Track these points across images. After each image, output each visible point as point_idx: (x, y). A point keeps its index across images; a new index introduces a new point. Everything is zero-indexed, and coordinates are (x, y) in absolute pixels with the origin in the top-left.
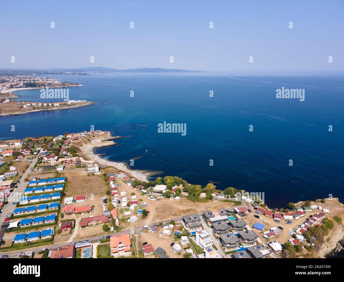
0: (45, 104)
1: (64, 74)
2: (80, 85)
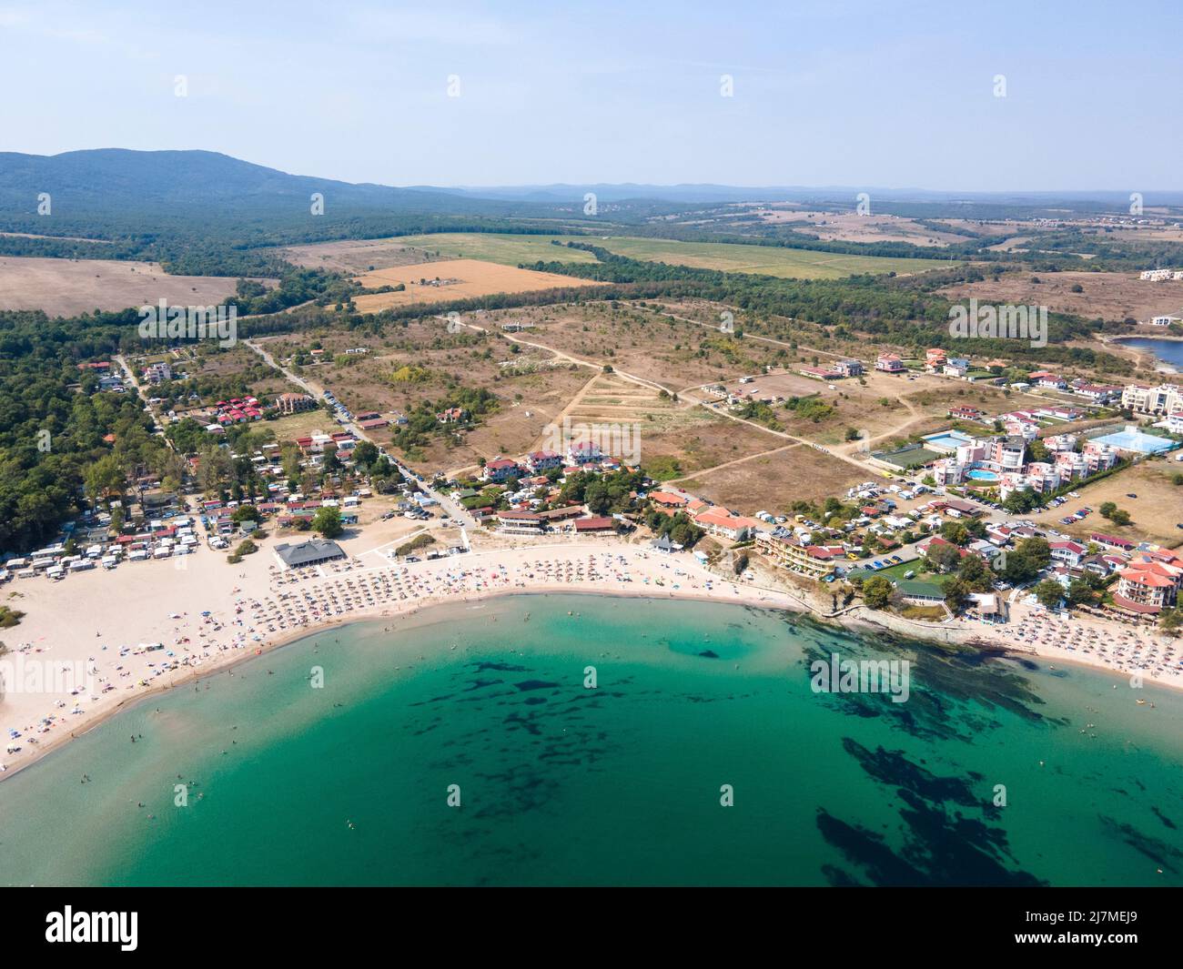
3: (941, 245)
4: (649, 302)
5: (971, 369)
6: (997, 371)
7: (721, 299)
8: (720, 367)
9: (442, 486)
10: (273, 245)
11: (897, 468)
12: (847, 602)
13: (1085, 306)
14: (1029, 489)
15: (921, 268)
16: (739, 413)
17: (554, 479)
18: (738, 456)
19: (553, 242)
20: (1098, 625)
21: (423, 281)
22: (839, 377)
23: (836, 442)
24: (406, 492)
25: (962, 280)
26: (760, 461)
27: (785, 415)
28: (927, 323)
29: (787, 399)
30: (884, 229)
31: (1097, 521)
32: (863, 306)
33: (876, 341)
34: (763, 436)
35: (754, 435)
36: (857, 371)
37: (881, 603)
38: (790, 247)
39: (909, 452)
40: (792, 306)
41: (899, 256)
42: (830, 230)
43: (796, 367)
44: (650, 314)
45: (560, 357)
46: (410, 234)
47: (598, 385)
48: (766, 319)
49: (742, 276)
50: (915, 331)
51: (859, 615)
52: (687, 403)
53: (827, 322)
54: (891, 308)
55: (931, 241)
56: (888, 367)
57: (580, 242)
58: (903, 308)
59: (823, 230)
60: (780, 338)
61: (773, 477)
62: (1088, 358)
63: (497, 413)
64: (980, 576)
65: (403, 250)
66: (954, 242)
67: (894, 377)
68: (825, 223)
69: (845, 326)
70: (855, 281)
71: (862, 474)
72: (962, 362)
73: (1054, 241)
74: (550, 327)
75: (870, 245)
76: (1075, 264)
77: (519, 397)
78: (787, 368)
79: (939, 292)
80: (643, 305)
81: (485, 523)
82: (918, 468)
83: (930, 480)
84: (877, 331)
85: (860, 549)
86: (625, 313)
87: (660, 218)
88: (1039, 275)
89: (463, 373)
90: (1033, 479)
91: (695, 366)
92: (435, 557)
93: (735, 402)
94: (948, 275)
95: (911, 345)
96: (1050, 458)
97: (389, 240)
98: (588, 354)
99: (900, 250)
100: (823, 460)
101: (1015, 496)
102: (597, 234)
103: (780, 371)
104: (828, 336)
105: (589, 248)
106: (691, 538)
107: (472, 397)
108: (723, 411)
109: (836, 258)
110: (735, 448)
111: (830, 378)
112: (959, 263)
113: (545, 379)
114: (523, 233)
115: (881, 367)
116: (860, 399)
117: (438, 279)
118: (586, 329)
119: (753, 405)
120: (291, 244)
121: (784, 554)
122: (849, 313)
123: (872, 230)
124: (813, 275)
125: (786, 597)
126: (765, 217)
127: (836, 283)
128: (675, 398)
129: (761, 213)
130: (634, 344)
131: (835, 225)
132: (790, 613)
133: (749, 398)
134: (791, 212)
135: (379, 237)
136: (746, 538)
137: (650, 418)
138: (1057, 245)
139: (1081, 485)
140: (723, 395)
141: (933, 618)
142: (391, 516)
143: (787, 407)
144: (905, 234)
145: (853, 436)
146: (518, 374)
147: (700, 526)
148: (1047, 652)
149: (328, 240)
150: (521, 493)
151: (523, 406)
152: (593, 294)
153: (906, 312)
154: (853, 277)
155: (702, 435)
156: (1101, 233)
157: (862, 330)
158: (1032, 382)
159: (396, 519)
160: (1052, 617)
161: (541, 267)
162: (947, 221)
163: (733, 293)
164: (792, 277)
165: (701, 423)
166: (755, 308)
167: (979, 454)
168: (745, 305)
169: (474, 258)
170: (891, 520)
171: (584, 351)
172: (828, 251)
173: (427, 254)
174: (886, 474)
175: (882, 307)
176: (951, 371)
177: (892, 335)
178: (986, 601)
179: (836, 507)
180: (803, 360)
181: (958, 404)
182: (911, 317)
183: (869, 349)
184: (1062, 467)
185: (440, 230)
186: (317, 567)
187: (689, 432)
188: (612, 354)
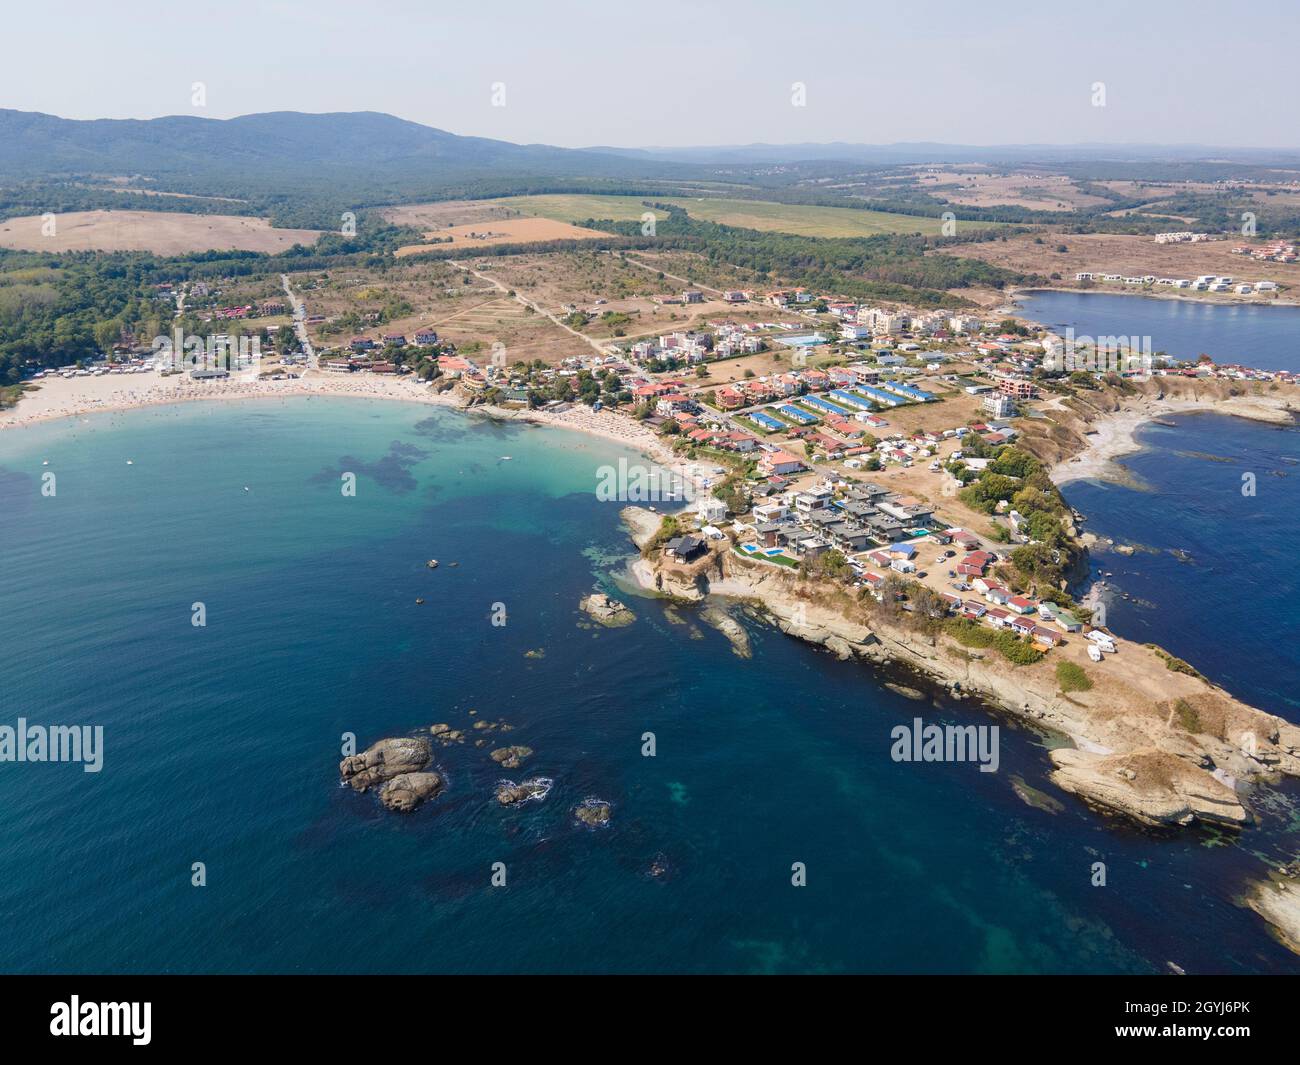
3: (1068, 209)
8: (601, 293)
10: (388, 205)
16: (564, 321)
19: (644, 203)
21: (473, 234)
23: (605, 338)
24: (295, 354)
27: (596, 322)
34: (566, 334)
35: (557, 332)
36: (696, 299)
37: (494, 401)
42: (969, 194)
43: (657, 296)
46: (516, 195)
47: (492, 303)
52: (539, 314)
57: (667, 203)
63: (405, 318)
65: (492, 210)
68: (974, 186)
72: (807, 297)
74: (517, 268)
81: (323, 366)
85: (519, 381)
87: (813, 181)
93: (570, 315)
97: (492, 201)
102: (697, 195)
103: (640, 298)
106: (433, 377)
108: (558, 320)
113: (465, 299)
114: (626, 194)
115: (726, 298)
117: (490, 233)
120: (404, 204)
128: (535, 312)
133: (583, 313)
135: (485, 198)
137: (502, 322)
140: (571, 310)
141: (516, 409)
143: (602, 318)
145: (620, 333)
146: (451, 296)
147: (441, 368)
149: (438, 200)
152: (590, 244)
153: (845, 263)
155: (524, 332)
161: (590, 224)
169: (547, 217)
173: (508, 213)
174: (606, 353)
185: (545, 192)
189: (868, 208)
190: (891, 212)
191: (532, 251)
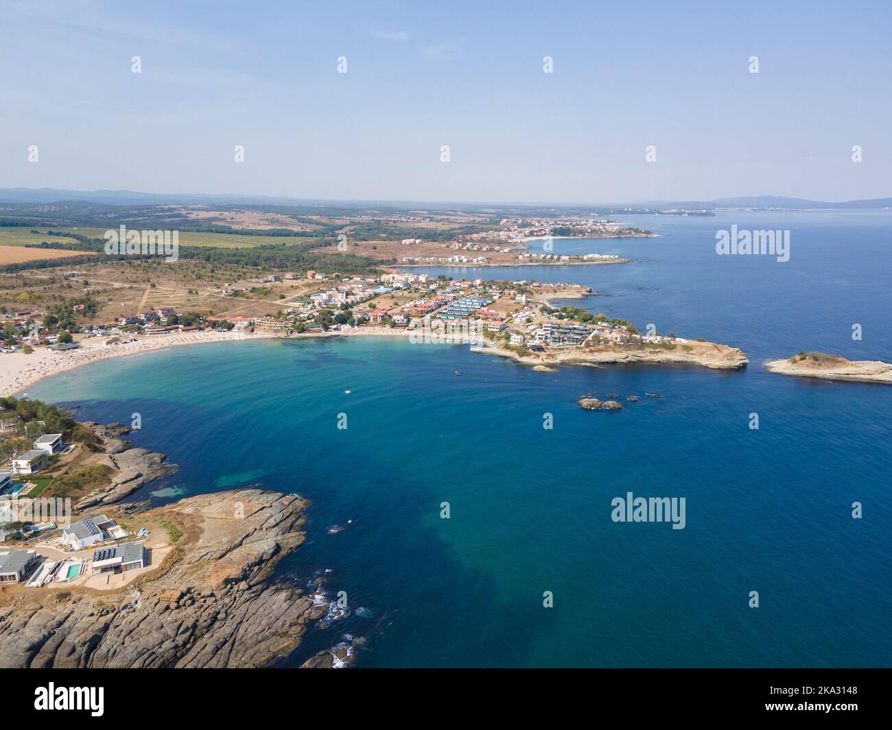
0: (549, 257)
1: (656, 214)
2: (656, 235)
3: (308, 230)
4: (149, 260)
5: (327, 277)
6: (337, 276)
7: (192, 258)
8: (212, 281)
9: (102, 327)
11: (301, 304)
12: (292, 332)
13: (377, 255)
14: (347, 303)
15: (299, 241)
16: (231, 295)
17: (159, 319)
18: (236, 308)
19: (31, 231)
20: (365, 328)
22: (270, 281)
23: (276, 300)
24: (86, 331)
25: (321, 246)
26: (247, 308)
27: (250, 295)
28: (306, 263)
29: (250, 289)
30: (272, 222)
31: (368, 309)
32: (273, 257)
33: (282, 271)
34: (244, 301)
35: (241, 301)
36: (277, 279)
37: (303, 330)
38: (217, 232)
39: (306, 300)
40: (235, 258)
41: (286, 236)
42: (238, 223)
43: (249, 280)
44: (154, 265)
45: (117, 285)
47: (151, 292)
48: (222, 265)
49: (196, 247)
50: (301, 266)
51: (296, 335)
52: (203, 295)
53: (256, 265)
54: (287, 258)
55: (302, 228)
56: (291, 277)
57: (58, 231)
58: (293, 257)
59: (233, 223)
60: (235, 271)
61: (254, 311)
62: (375, 272)
63: (103, 306)
64: (331, 322)
66: (316, 228)
67: (295, 281)
68: (232, 218)
69: (266, 266)
70: (263, 247)
71: (289, 307)
72: (324, 274)
73: (368, 227)
74: (98, 273)
75: (267, 231)
76: (374, 237)
77: (111, 300)
78: (245, 279)
79: (310, 252)
80: (147, 262)
81: (138, 333)
82: (309, 303)
83: (314, 306)
84: (283, 267)
86: (140, 266)
87: (101, 215)
88: (358, 243)
89: (63, 295)
90: (349, 301)
91: (198, 281)
92: (125, 343)
93: (226, 292)
94: (313, 243)
95: (299, 271)
96: (353, 294)
98: (134, 282)
99: (284, 232)
100: (272, 305)
101: (342, 304)
102: (65, 226)
103: (242, 281)
104: (258, 270)
105: (66, 235)
106: (230, 327)
107: (82, 302)
108: (223, 295)
109: (249, 238)
110: (234, 305)
111: (266, 282)
112: (319, 238)
113: (118, 292)
115: (288, 277)
116: (282, 287)
118: (123, 273)
119: (236, 291)
121: (267, 323)
122: (266, 261)
123: (265, 222)
124: (240, 246)
125: (270, 335)
126: (189, 215)
127: (254, 248)
128: (197, 293)
129: (184, 213)
130: (158, 277)
131: (240, 220)
132: (273, 338)
133: (233, 290)
134: (205, 212)
136: (250, 324)
137: (189, 300)
138: (370, 230)
139: (364, 302)
140: (219, 290)
141: (318, 332)
142: (89, 337)
143: (251, 292)
144: (286, 224)
145: (282, 297)
146: (98, 292)
147: (233, 322)
148: (350, 334)
150: (146, 325)
151: (116, 303)
153: (295, 260)
154: (262, 246)
155: (217, 303)
156: (392, 223)
157: (274, 267)
158: (351, 279)
159: (92, 338)
160: (354, 329)
162: (309, 217)
163: (197, 255)
164: (226, 247)
165: (215, 300)
166: (214, 260)
167: (330, 296)
168: (208, 259)
170: (302, 315)
171: (131, 282)
172: (242, 234)
174: (298, 306)
175: (283, 258)
176: (318, 277)
177: (290, 268)
178: (335, 326)
179: (280, 313)
180: (251, 278)
181: (322, 285)
182: (298, 261)
183: (281, 273)
184: (358, 297)
186: (75, 350)
187: (211, 303)
188: (149, 281)
189: (212, 231)
190: (229, 233)
191: (67, 264)
